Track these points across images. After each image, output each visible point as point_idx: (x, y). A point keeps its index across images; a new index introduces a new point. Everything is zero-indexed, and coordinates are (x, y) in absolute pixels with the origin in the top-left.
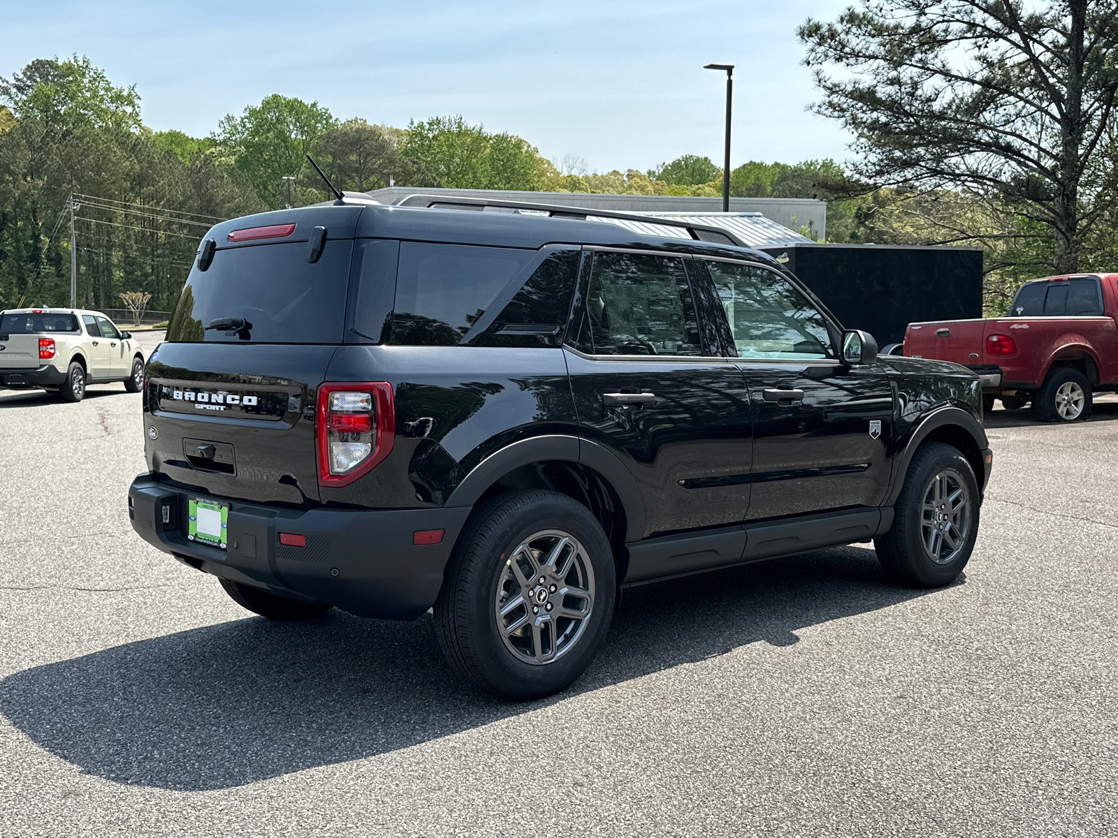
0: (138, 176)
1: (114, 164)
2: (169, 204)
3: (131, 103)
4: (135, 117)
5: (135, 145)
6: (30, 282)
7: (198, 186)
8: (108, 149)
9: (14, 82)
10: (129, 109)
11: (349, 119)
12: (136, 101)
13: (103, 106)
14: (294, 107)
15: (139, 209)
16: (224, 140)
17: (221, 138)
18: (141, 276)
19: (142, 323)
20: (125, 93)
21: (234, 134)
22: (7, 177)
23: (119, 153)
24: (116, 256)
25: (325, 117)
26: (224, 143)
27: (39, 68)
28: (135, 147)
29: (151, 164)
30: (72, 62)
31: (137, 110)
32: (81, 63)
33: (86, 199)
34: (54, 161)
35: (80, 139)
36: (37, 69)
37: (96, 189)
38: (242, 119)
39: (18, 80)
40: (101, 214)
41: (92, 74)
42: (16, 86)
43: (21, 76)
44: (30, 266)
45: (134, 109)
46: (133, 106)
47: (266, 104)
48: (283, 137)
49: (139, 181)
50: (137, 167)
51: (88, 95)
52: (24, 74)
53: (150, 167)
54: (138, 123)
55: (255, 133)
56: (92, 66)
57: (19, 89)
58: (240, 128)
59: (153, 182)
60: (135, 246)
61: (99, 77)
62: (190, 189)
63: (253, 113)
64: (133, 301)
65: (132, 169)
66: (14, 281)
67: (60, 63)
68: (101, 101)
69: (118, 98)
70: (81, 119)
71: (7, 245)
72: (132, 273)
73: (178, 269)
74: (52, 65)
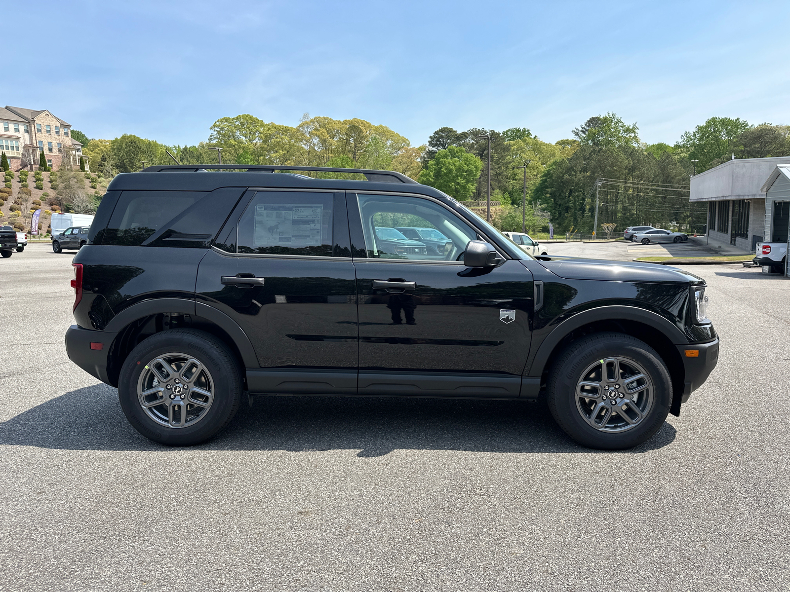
0: (632, 167)
1: (621, 162)
2: (648, 179)
3: (634, 132)
4: (636, 138)
5: (632, 152)
6: (579, 220)
7: (663, 169)
8: (618, 155)
9: (581, 129)
10: (633, 135)
11: (760, 124)
12: (636, 131)
13: (620, 135)
14: (725, 123)
15: (631, 183)
16: (683, 145)
17: (682, 143)
18: (630, 215)
19: (611, 238)
20: (631, 128)
21: (689, 141)
22: (573, 173)
23: (623, 157)
24: (619, 207)
25: (744, 125)
26: (684, 146)
27: (593, 121)
28: (631, 153)
29: (639, 161)
30: (607, 116)
31: (636, 135)
32: (611, 116)
33: (605, 180)
34: (593, 163)
35: (605, 152)
36: (592, 122)
37: (611, 175)
38: (694, 133)
39: (583, 128)
40: (613, 187)
41: (616, 120)
42: (582, 131)
43: (584, 126)
44: (580, 213)
45: (635, 135)
46: (635, 133)
47: (709, 124)
48: (717, 139)
49: (632, 169)
50: (632, 163)
51: (613, 130)
52: (586, 125)
53: (638, 162)
54: (637, 141)
55: (701, 139)
56: (616, 117)
57: (584, 132)
58: (692, 138)
59: (639, 169)
60: (627, 202)
61: (619, 121)
62: (658, 170)
63: (700, 129)
64: (607, 228)
65: (629, 164)
66: (572, 220)
67: (602, 117)
68: (619, 133)
69: (628, 130)
70: (609, 142)
71: (571, 204)
72: (625, 214)
73: (649, 211)
74: (598, 119)
